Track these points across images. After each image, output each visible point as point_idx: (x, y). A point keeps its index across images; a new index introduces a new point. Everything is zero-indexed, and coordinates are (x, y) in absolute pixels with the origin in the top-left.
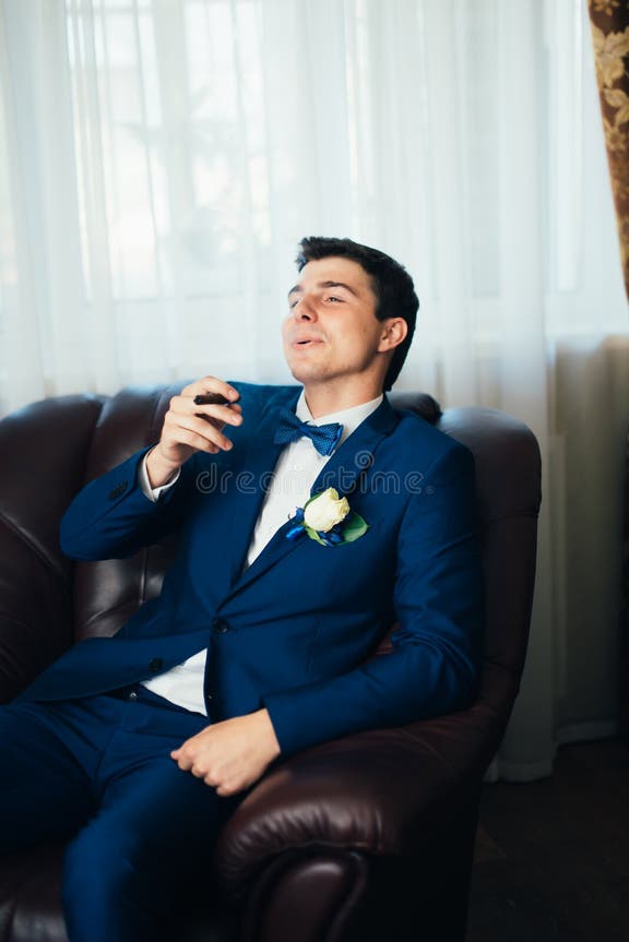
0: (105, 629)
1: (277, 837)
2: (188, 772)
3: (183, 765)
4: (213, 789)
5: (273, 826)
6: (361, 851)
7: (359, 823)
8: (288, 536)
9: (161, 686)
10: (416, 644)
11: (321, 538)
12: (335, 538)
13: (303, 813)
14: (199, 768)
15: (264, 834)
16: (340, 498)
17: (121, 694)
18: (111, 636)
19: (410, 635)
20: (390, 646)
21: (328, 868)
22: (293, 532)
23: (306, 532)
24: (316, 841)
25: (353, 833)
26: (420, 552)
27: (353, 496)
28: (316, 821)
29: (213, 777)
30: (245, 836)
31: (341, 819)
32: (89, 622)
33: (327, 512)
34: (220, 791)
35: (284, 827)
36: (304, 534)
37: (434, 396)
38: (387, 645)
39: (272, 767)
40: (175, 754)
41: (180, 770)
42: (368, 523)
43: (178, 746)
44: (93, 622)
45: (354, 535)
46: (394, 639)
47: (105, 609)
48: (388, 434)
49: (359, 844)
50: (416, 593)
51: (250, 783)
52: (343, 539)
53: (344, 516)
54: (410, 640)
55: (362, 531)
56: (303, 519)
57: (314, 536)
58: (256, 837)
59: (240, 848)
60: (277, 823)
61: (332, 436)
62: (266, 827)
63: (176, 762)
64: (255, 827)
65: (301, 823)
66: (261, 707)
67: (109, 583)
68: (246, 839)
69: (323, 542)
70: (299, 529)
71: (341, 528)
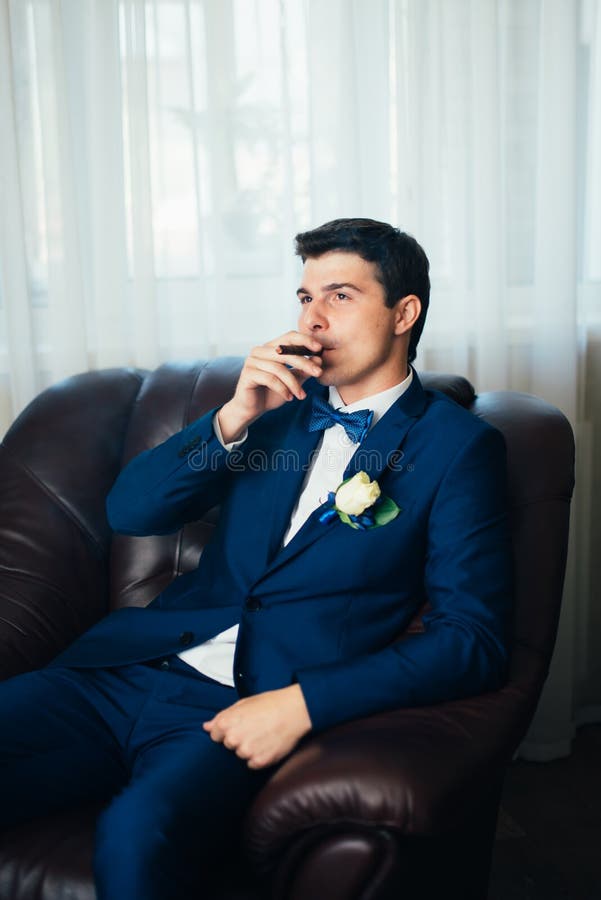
0: (139, 599)
1: (307, 812)
2: (221, 744)
3: (215, 737)
4: (244, 761)
5: (304, 802)
6: (390, 830)
7: (390, 802)
8: (322, 520)
9: (193, 657)
10: (448, 625)
11: (352, 521)
12: (366, 521)
13: (334, 790)
14: (231, 740)
15: (294, 810)
16: (371, 482)
17: (155, 664)
18: (145, 606)
19: (442, 616)
20: (421, 624)
21: (357, 845)
22: (325, 516)
23: (338, 516)
24: (345, 819)
25: (384, 811)
26: (450, 535)
27: (383, 479)
28: (347, 798)
29: (244, 750)
30: (275, 810)
31: (372, 797)
32: (124, 591)
33: (358, 496)
34: (251, 764)
35: (315, 804)
36: (336, 517)
37: (467, 378)
38: (418, 624)
39: (303, 742)
40: (207, 726)
41: (212, 741)
42: (399, 507)
43: (210, 718)
44: (128, 591)
45: (386, 518)
46: (427, 619)
47: (140, 580)
48: (419, 417)
49: (390, 823)
50: (446, 575)
51: (280, 757)
52: (374, 522)
53: (374, 499)
54: (443, 621)
55: (393, 514)
56: (334, 503)
57: (346, 520)
58: (285, 811)
59: (269, 821)
60: (308, 799)
61: (362, 424)
62: (296, 803)
63: (208, 733)
64: (285, 802)
65: (331, 799)
66: (293, 682)
67: (145, 554)
68: (276, 813)
69: (355, 526)
70: (331, 513)
71: (372, 511)
